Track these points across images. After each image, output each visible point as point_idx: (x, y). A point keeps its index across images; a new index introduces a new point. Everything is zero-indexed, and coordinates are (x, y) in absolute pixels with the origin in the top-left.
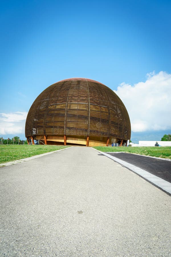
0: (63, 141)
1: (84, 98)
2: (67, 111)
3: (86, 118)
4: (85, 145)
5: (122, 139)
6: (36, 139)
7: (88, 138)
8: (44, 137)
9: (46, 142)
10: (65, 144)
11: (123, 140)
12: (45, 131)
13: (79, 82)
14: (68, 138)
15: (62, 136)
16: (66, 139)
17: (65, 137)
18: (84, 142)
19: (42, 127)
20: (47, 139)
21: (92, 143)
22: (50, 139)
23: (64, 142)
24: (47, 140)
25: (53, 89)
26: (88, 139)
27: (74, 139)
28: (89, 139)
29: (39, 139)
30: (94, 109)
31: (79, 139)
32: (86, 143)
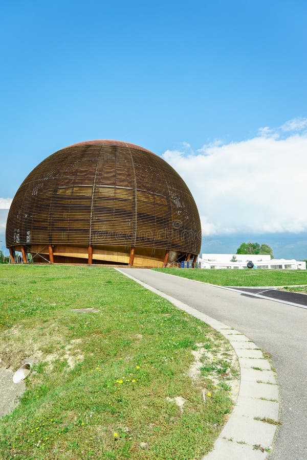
0: (86, 256)
1: (123, 177)
2: (95, 202)
3: (129, 214)
4: (127, 264)
5: (188, 253)
6: (32, 252)
7: (133, 250)
8: (48, 248)
9: (51, 258)
10: (90, 261)
11: (190, 255)
12: (50, 236)
13: (115, 148)
14: (95, 251)
15: (84, 247)
16: (92, 253)
17: (90, 248)
18: (125, 259)
19: (45, 228)
20: (54, 251)
21: (138, 261)
22: (61, 252)
23: (88, 258)
24: (55, 254)
25: (66, 158)
26: (132, 253)
27: (106, 252)
28: (135, 253)
29: (38, 252)
30: (143, 199)
31: (116, 253)
32: (129, 259)
